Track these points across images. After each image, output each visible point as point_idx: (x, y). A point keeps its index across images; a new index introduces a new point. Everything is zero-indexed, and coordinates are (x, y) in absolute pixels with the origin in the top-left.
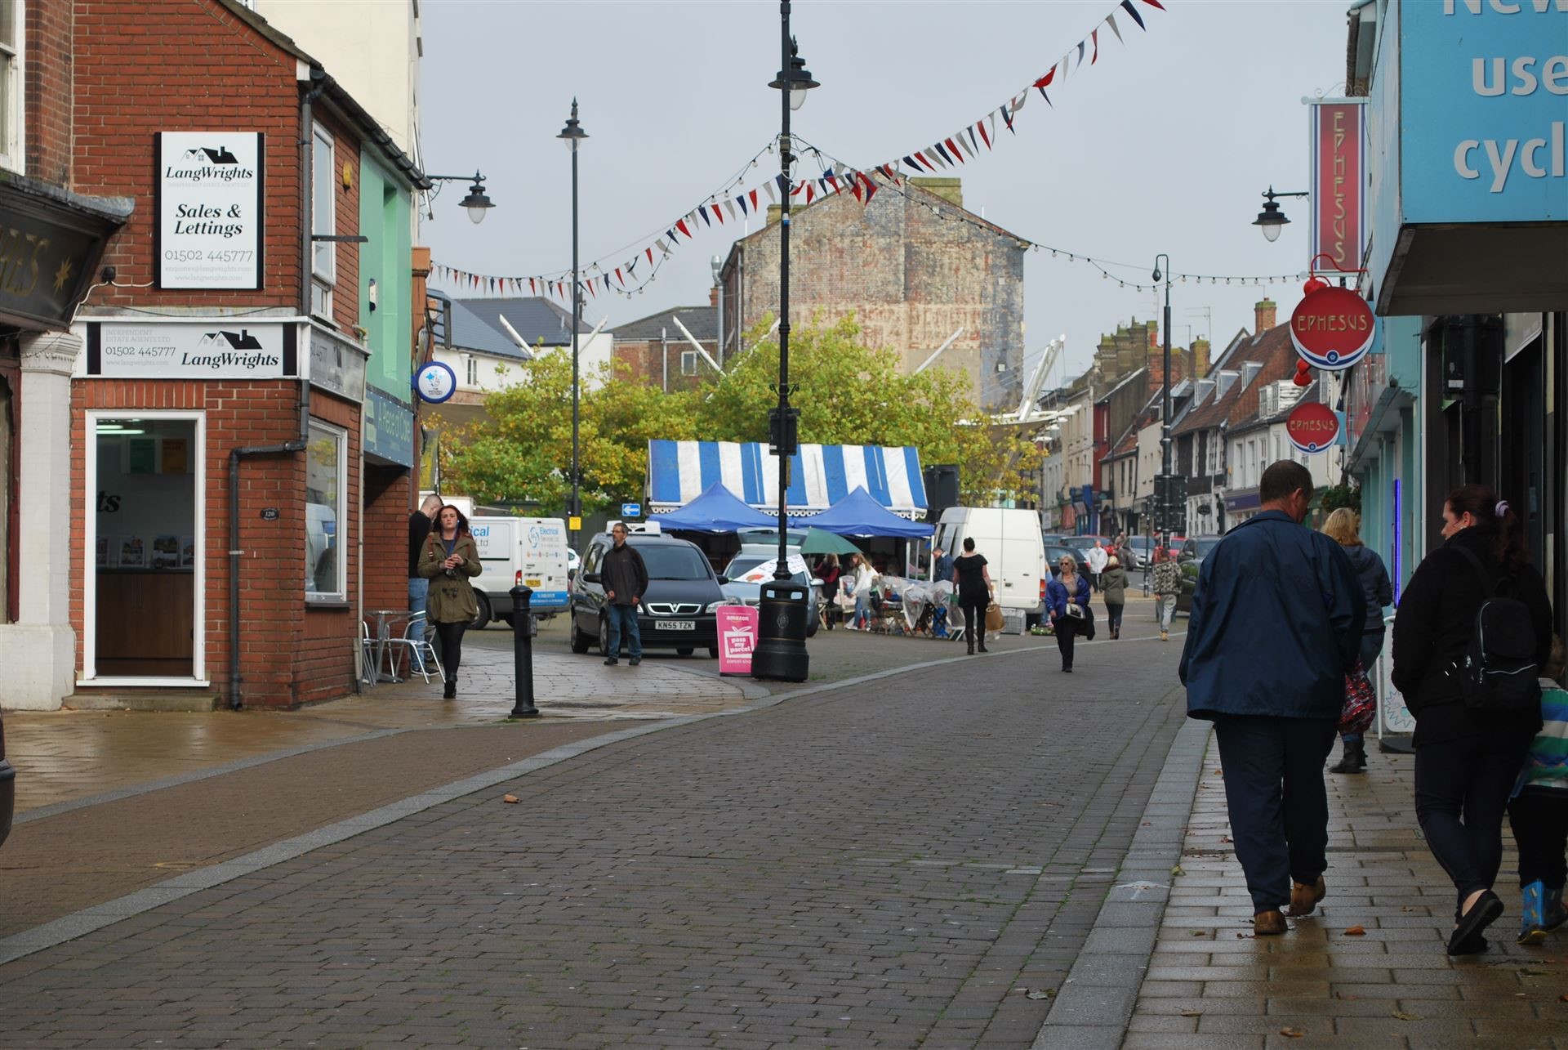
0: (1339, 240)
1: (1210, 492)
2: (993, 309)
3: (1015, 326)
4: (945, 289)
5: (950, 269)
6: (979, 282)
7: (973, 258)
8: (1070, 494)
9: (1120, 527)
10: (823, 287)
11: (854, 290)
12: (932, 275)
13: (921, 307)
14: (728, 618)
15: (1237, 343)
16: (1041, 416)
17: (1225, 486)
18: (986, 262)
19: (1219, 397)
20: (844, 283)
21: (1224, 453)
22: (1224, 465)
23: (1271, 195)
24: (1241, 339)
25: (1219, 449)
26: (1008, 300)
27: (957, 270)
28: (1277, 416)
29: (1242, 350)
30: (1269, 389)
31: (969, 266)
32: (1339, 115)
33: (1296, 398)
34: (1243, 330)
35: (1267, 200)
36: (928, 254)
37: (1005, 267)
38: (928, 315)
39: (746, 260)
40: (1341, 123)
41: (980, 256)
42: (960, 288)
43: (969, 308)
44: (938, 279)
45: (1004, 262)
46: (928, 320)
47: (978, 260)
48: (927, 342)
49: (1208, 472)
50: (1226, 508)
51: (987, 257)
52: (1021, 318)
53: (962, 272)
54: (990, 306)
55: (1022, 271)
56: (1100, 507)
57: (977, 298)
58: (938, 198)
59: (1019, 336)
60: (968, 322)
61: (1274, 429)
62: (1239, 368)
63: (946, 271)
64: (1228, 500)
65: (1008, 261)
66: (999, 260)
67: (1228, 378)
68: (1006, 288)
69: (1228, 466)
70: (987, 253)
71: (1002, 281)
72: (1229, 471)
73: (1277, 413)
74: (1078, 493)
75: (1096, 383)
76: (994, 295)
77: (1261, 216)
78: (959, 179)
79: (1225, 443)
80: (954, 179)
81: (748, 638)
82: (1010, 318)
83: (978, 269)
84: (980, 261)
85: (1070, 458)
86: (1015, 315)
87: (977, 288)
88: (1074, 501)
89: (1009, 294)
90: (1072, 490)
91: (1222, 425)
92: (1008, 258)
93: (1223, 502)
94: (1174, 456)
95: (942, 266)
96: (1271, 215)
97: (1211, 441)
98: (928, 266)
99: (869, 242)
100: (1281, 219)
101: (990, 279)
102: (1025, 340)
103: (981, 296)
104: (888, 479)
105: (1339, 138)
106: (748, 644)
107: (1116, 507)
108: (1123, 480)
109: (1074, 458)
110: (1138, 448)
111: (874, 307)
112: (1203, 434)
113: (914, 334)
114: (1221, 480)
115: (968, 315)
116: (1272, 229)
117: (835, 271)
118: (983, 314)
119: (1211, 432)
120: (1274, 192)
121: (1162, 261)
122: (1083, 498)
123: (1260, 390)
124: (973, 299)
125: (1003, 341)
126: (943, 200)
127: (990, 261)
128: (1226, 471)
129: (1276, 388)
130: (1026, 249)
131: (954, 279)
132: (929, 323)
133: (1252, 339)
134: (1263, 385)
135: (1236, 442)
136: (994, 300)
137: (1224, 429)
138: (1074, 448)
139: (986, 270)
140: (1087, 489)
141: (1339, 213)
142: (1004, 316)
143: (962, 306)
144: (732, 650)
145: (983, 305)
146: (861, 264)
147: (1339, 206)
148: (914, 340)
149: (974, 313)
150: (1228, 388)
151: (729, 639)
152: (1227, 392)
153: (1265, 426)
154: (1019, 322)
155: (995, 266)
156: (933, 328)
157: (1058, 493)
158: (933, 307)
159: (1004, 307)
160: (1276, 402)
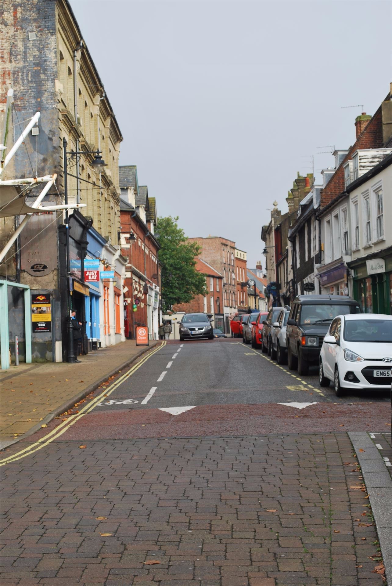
1: (314, 271)
2: (24, 67)
3: (49, 85)
6: (8, 39)
7: (1, 13)
17: (320, 263)
18: (15, 16)
21: (319, 233)
22: (320, 242)
25: (317, 231)
26: (40, 57)
28: (355, 182)
30: (351, 163)
37: (35, 20)
41: (8, 10)
45: (34, 16)
47: (6, 15)
49: (312, 254)
50: (323, 283)
51: (15, 12)
52: (55, 75)
54: (21, 64)
57: (6, 56)
59: (54, 95)
61: (353, 194)
64: (323, 275)
65: (39, 13)
66: (28, 13)
68: (37, 43)
69: (322, 244)
70: (15, 7)
71: (32, 36)
72: (323, 249)
73: (357, 180)
75: (275, 216)
76: (25, 53)
79: (320, 223)
82: (43, 77)
83: (6, 25)
86: (49, 73)
87: (7, 45)
89: (40, 50)
90: (270, 286)
92: (39, 10)
93: (320, 278)
97: (313, 227)
101: (20, 35)
103: (11, 54)
112: (309, 223)
118: (14, 73)
119: (312, 218)
123: (345, 167)
124: (2, 57)
125: (36, 102)
127: (19, 15)
128: (321, 248)
129: (355, 158)
134: (347, 162)
135: (326, 220)
136: (25, 57)
137: (317, 211)
139: (15, 25)
140: (275, 283)
142: (36, 74)
145: (14, 64)
153: (347, 195)
154: (53, 80)
155: (24, 20)
159: (37, 65)
160: (356, 171)
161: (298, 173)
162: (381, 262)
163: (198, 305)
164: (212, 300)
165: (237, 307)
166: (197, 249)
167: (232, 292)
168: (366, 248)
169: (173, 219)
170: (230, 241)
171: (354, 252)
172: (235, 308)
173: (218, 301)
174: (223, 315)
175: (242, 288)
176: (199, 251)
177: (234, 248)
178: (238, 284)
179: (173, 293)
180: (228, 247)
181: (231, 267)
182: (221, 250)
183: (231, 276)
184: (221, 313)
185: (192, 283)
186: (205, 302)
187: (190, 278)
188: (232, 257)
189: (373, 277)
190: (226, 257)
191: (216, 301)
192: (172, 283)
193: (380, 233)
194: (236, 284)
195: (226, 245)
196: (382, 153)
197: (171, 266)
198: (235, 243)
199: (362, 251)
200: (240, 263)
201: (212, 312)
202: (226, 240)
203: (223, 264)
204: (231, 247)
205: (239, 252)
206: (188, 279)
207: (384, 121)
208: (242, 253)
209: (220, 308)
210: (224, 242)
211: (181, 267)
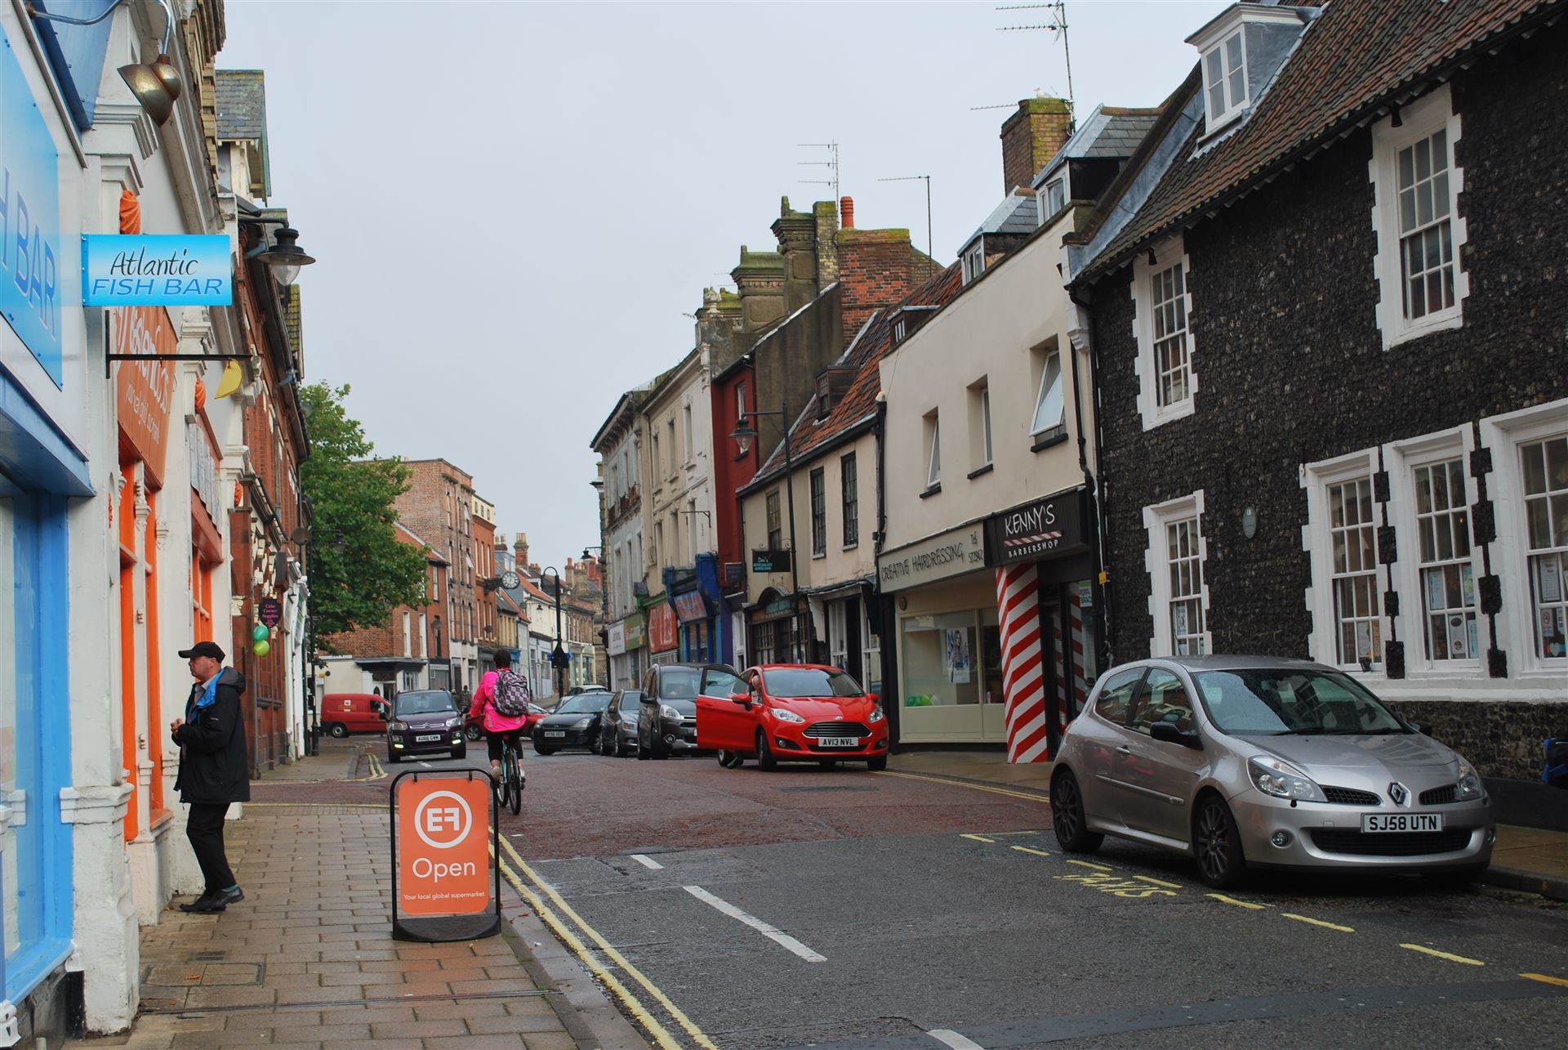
8: (665, 582)
56: (745, 598)
74: (681, 577)
85: (657, 518)
88: (675, 594)
90: (669, 574)
107: (803, 585)
108: (818, 517)
109: (667, 517)
110: (883, 406)
122: (699, 583)
138: (666, 496)
140: (705, 562)
157: (636, 586)
163: (389, 636)
164: (423, 621)
165: (476, 641)
166: (400, 477)
167: (466, 603)
169: (333, 391)
170: (461, 472)
172: (472, 644)
173: (436, 624)
174: (448, 662)
175: (486, 594)
176: (405, 484)
177: (470, 492)
178: (478, 583)
179: (332, 599)
180: (458, 489)
181: (463, 539)
182: (441, 491)
183: (463, 561)
184: (444, 656)
185: (387, 572)
186: (407, 630)
187: (381, 557)
188: (466, 516)
190: (453, 512)
191: (433, 626)
192: (330, 571)
194: (474, 583)
195: (453, 482)
197: (330, 520)
198: (471, 478)
200: (481, 531)
201: (424, 655)
202: (454, 468)
203: (447, 530)
204: (463, 487)
205: (480, 503)
206: (377, 559)
208: (486, 507)
209: (442, 643)
210: (449, 471)
211: (358, 526)
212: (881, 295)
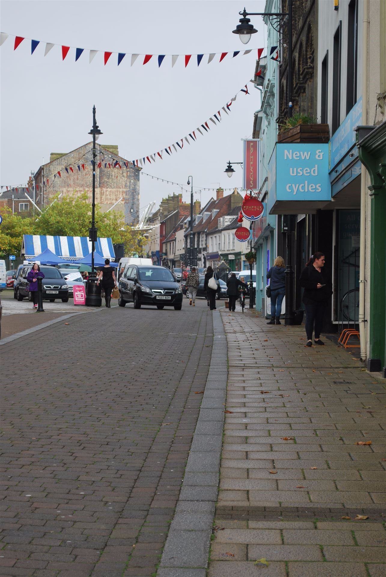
0: (252, 180)
1: (201, 253)
2: (129, 190)
3: (137, 196)
4: (113, 183)
5: (115, 177)
6: (124, 181)
7: (123, 173)
8: (152, 253)
9: (169, 265)
10: (71, 183)
11: (82, 183)
12: (109, 179)
13: (105, 189)
14: (76, 289)
15: (210, 203)
16: (147, 227)
17: (206, 251)
18: (127, 174)
19: (204, 221)
20: (79, 181)
21: (206, 240)
22: (206, 244)
23: (229, 163)
24: (211, 201)
25: (204, 239)
26: (134, 188)
27: (117, 177)
28: (224, 228)
29: (212, 205)
30: (221, 219)
31: (121, 176)
32: (252, 144)
33: (231, 222)
34: (212, 198)
35: (228, 165)
36: (107, 171)
37: (133, 176)
38: (107, 192)
39: (45, 172)
40: (252, 146)
41: (125, 173)
42: (118, 183)
43: (121, 190)
44: (110, 180)
45: (133, 175)
46: (107, 194)
47: (124, 174)
48: (107, 201)
49: (200, 247)
50: (207, 259)
51: (127, 173)
52: (139, 194)
53: (119, 178)
54: (128, 189)
55: (139, 178)
56: (162, 258)
57: (124, 187)
58: (110, 152)
59: (138, 200)
60: (121, 195)
61: (223, 232)
62: (211, 211)
63: (113, 177)
64: (207, 256)
66: (131, 174)
67: (207, 215)
68: (133, 183)
69: (207, 244)
70: (127, 172)
71: (132, 181)
72: (208, 246)
73: (224, 227)
74: (154, 253)
75: (161, 215)
77: (226, 169)
78: (117, 146)
79: (206, 237)
80: (116, 146)
81: (82, 295)
82: (135, 194)
83: (124, 177)
84: (125, 174)
85: (151, 241)
86: (137, 193)
87: (124, 183)
88: (153, 256)
89: (134, 186)
90: (152, 252)
91: (205, 231)
92: (134, 173)
93: (206, 257)
94: (189, 241)
95: (112, 176)
96: (230, 169)
97: (201, 236)
98: (107, 176)
99: (87, 167)
100: (232, 171)
101: (128, 180)
102: (140, 201)
103: (125, 186)
104: (102, 248)
105: (252, 151)
106: (82, 296)
107: (168, 258)
108: (170, 249)
109: (153, 241)
110: (176, 238)
111: (89, 189)
112: (199, 234)
113: (102, 198)
114: (205, 249)
115: (121, 193)
116: (230, 173)
117: (76, 177)
118: (126, 192)
119: (202, 233)
120: (230, 162)
121: (190, 178)
122: (156, 255)
123: (218, 219)
124: (122, 187)
125: (133, 202)
126: (112, 153)
127: (128, 174)
128: (207, 246)
129: (224, 218)
130: (140, 170)
131: (116, 180)
132: (107, 195)
133: (215, 201)
134: (219, 217)
135: (210, 237)
136: (130, 187)
137: (206, 232)
138: (153, 238)
139: (127, 177)
140: (157, 252)
141: (252, 172)
142: (133, 193)
143: (119, 189)
144: (78, 298)
145: (126, 189)
146: (84, 174)
147: (252, 170)
148: (102, 201)
149: (123, 192)
150: (207, 218)
151: (77, 295)
152: (207, 219)
153: (220, 231)
154: (138, 195)
155: (130, 176)
156: (109, 197)
157: (147, 253)
158: (109, 189)
159: (133, 190)
160: (224, 223)
161: (174, 193)
162: (234, 256)
168: (227, 251)
171: (223, 251)
189: (230, 260)
193: (234, 246)
196: (232, 217)
199: (226, 251)
207: (232, 201)
212: (185, 214)
